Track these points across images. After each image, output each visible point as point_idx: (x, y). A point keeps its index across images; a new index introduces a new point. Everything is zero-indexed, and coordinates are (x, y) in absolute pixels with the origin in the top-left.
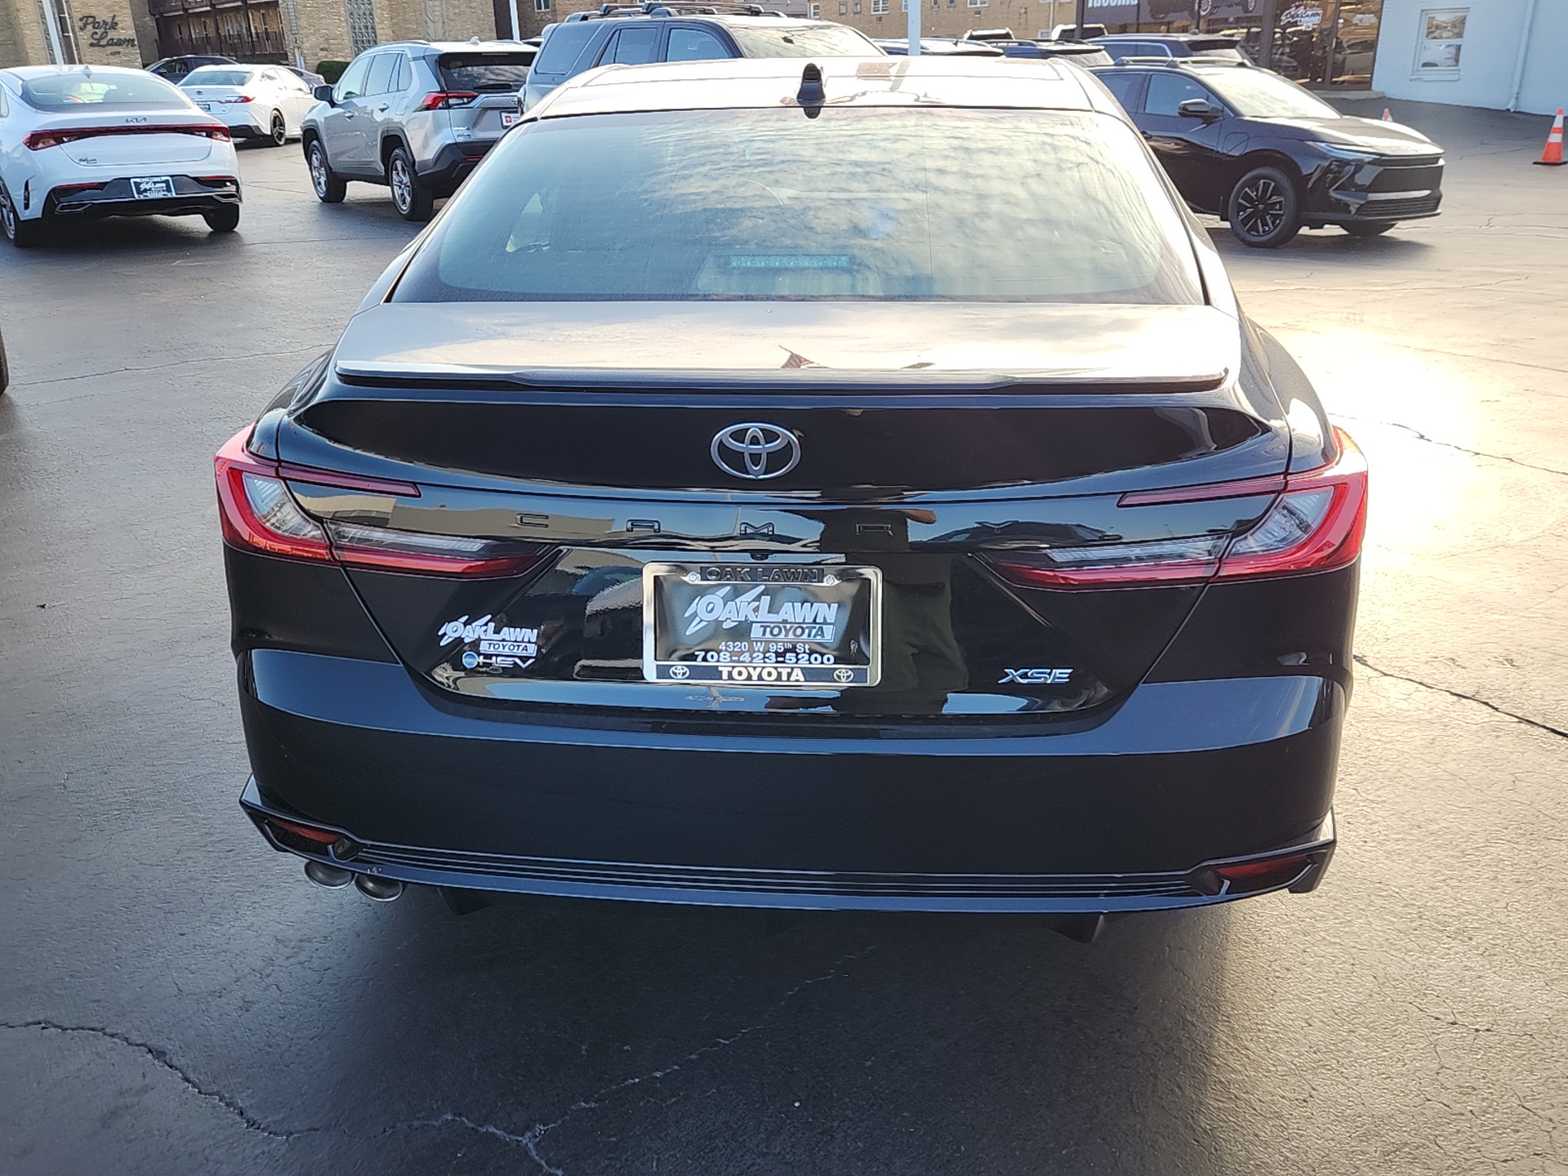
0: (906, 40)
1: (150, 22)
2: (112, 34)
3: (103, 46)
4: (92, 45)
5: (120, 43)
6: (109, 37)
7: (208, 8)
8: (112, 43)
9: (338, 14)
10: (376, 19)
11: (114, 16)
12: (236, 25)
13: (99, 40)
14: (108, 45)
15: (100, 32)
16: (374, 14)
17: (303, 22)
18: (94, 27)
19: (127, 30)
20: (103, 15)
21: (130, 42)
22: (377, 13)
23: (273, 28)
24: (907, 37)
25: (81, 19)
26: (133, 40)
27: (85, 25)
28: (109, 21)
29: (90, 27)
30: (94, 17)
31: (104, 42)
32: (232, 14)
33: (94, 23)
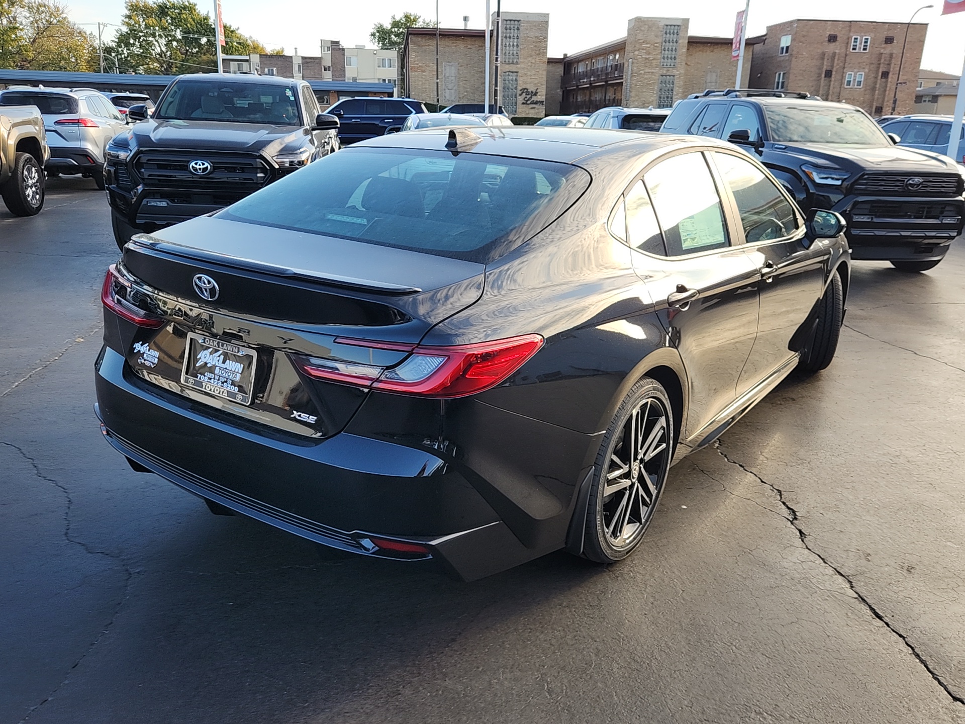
0: (953, 116)
1: (559, 92)
2: (534, 98)
3: (528, 104)
4: (523, 103)
5: (536, 103)
6: (532, 100)
7: (588, 86)
8: (532, 103)
9: (653, 89)
10: (674, 93)
11: (537, 89)
12: (600, 95)
13: (527, 101)
14: (531, 103)
15: (528, 97)
16: (674, 90)
17: (633, 94)
18: (526, 94)
19: (541, 97)
20: (532, 89)
21: (542, 102)
22: (676, 89)
23: (618, 97)
24: (953, 115)
25: (521, 90)
26: (543, 102)
27: (523, 93)
28: (534, 91)
29: (524, 94)
30: (527, 89)
31: (529, 102)
32: (599, 89)
33: (527, 92)
